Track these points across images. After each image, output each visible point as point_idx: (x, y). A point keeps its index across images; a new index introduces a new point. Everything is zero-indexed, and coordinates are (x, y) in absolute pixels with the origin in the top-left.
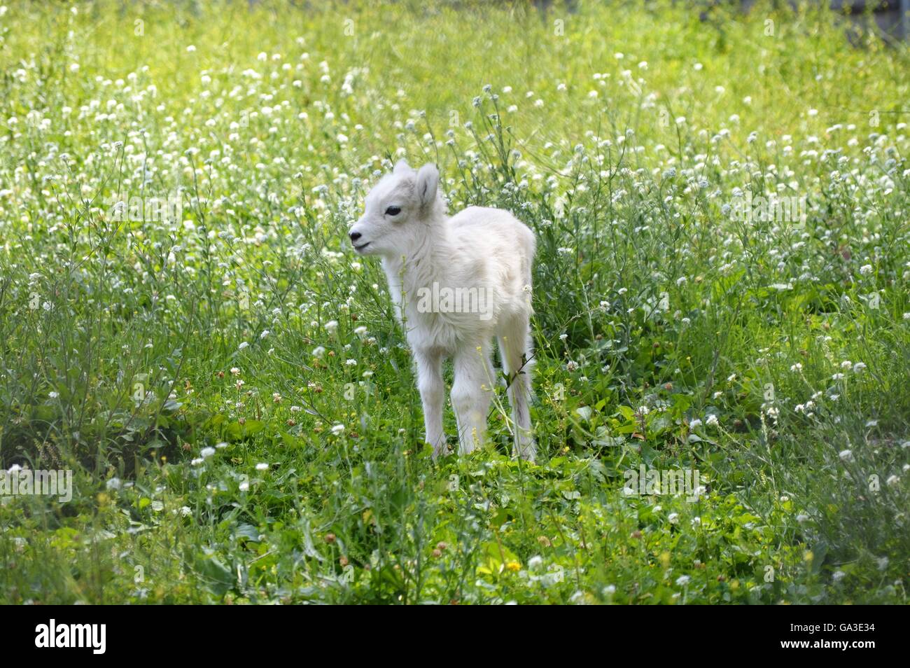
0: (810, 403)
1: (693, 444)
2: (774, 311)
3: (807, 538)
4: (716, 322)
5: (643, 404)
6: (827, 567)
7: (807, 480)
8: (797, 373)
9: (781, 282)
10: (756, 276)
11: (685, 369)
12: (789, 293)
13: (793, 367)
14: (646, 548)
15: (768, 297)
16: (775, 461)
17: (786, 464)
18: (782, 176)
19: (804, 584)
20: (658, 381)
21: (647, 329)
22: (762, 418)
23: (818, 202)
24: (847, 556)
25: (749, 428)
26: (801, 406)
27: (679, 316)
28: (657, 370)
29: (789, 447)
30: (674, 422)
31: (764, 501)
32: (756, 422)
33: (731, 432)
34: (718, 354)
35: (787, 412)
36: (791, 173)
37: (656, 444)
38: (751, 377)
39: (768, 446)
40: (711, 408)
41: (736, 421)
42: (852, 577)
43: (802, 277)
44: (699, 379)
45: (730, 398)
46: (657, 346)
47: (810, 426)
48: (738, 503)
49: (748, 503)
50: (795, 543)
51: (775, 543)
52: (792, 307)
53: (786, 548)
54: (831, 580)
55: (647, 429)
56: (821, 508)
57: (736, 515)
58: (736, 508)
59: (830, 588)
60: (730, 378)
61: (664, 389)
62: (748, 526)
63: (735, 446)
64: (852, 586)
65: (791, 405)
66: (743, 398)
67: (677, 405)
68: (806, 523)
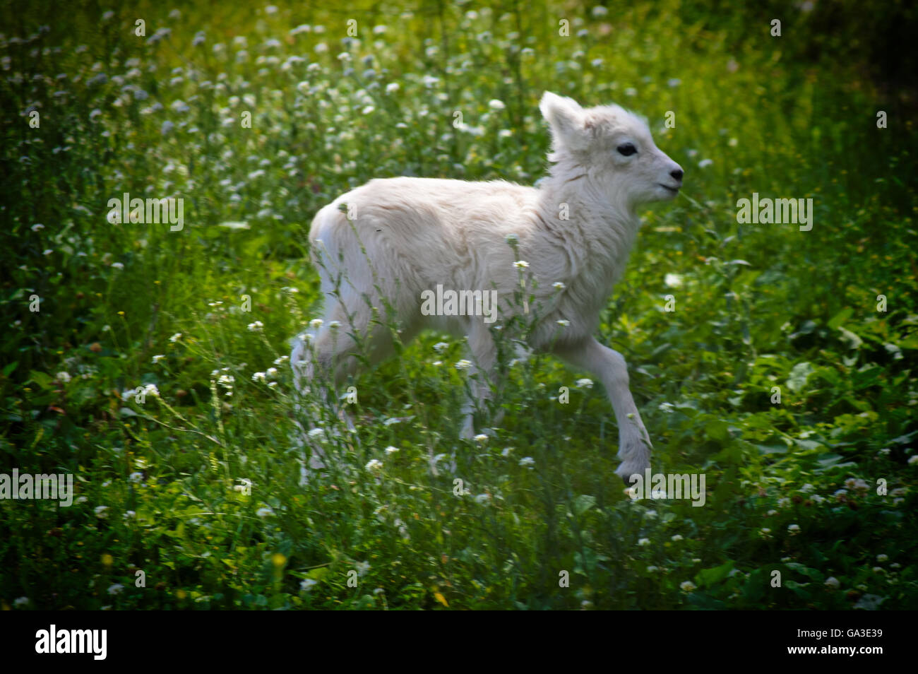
0: (272, 370)
1: (126, 419)
2: (227, 256)
3: (268, 537)
4: (154, 268)
5: (63, 369)
6: (292, 572)
7: (268, 466)
8: (256, 333)
9: (234, 220)
10: (204, 212)
11: (116, 326)
12: (244, 235)
13: (251, 326)
14: (67, 549)
15: (218, 239)
16: (228, 441)
17: (241, 446)
18: (234, 87)
19: (262, 593)
20: (81, 341)
21: (67, 276)
22: (213, 388)
23: (280, 120)
24: (317, 558)
25: (197, 400)
26: (259, 375)
27: (109, 259)
28: (81, 327)
29: (245, 424)
30: (101, 392)
31: (214, 490)
32: (205, 393)
33: (173, 405)
34: (157, 307)
35: (244, 381)
36: (245, 85)
37: (80, 418)
38: (197, 337)
39: (219, 422)
40: (149, 375)
41: (179, 391)
42: (322, 584)
43: (262, 213)
44: (134, 338)
45: (172, 362)
46: (80, 297)
47: (272, 399)
48: (181, 493)
49: (195, 493)
50: (253, 543)
51: (228, 544)
52: (247, 252)
53: (241, 549)
54: (298, 587)
55: (67, 401)
56: (284, 499)
57: (179, 508)
58: (179, 499)
59: (295, 598)
60: (173, 339)
61: (90, 351)
62: (195, 522)
63: (178, 423)
64: (322, 595)
65: (249, 372)
66: (188, 363)
67: (105, 372)
68: (268, 518)
